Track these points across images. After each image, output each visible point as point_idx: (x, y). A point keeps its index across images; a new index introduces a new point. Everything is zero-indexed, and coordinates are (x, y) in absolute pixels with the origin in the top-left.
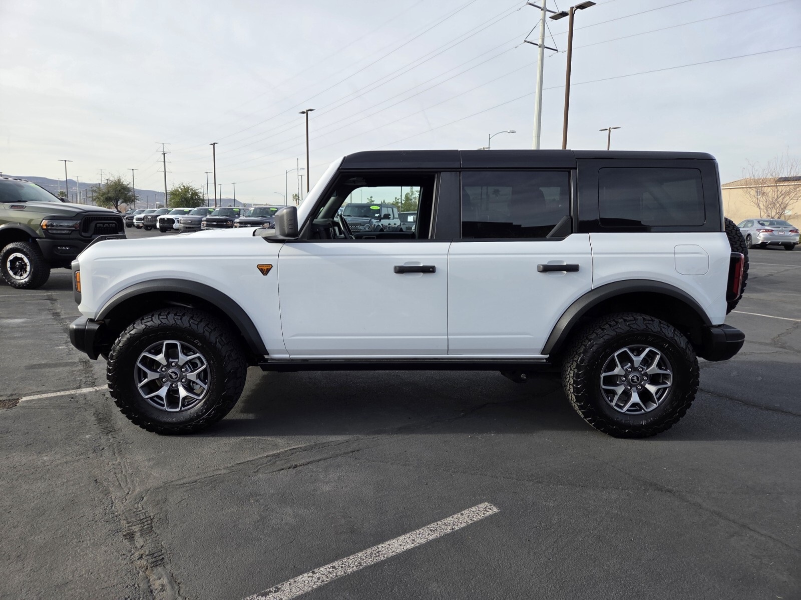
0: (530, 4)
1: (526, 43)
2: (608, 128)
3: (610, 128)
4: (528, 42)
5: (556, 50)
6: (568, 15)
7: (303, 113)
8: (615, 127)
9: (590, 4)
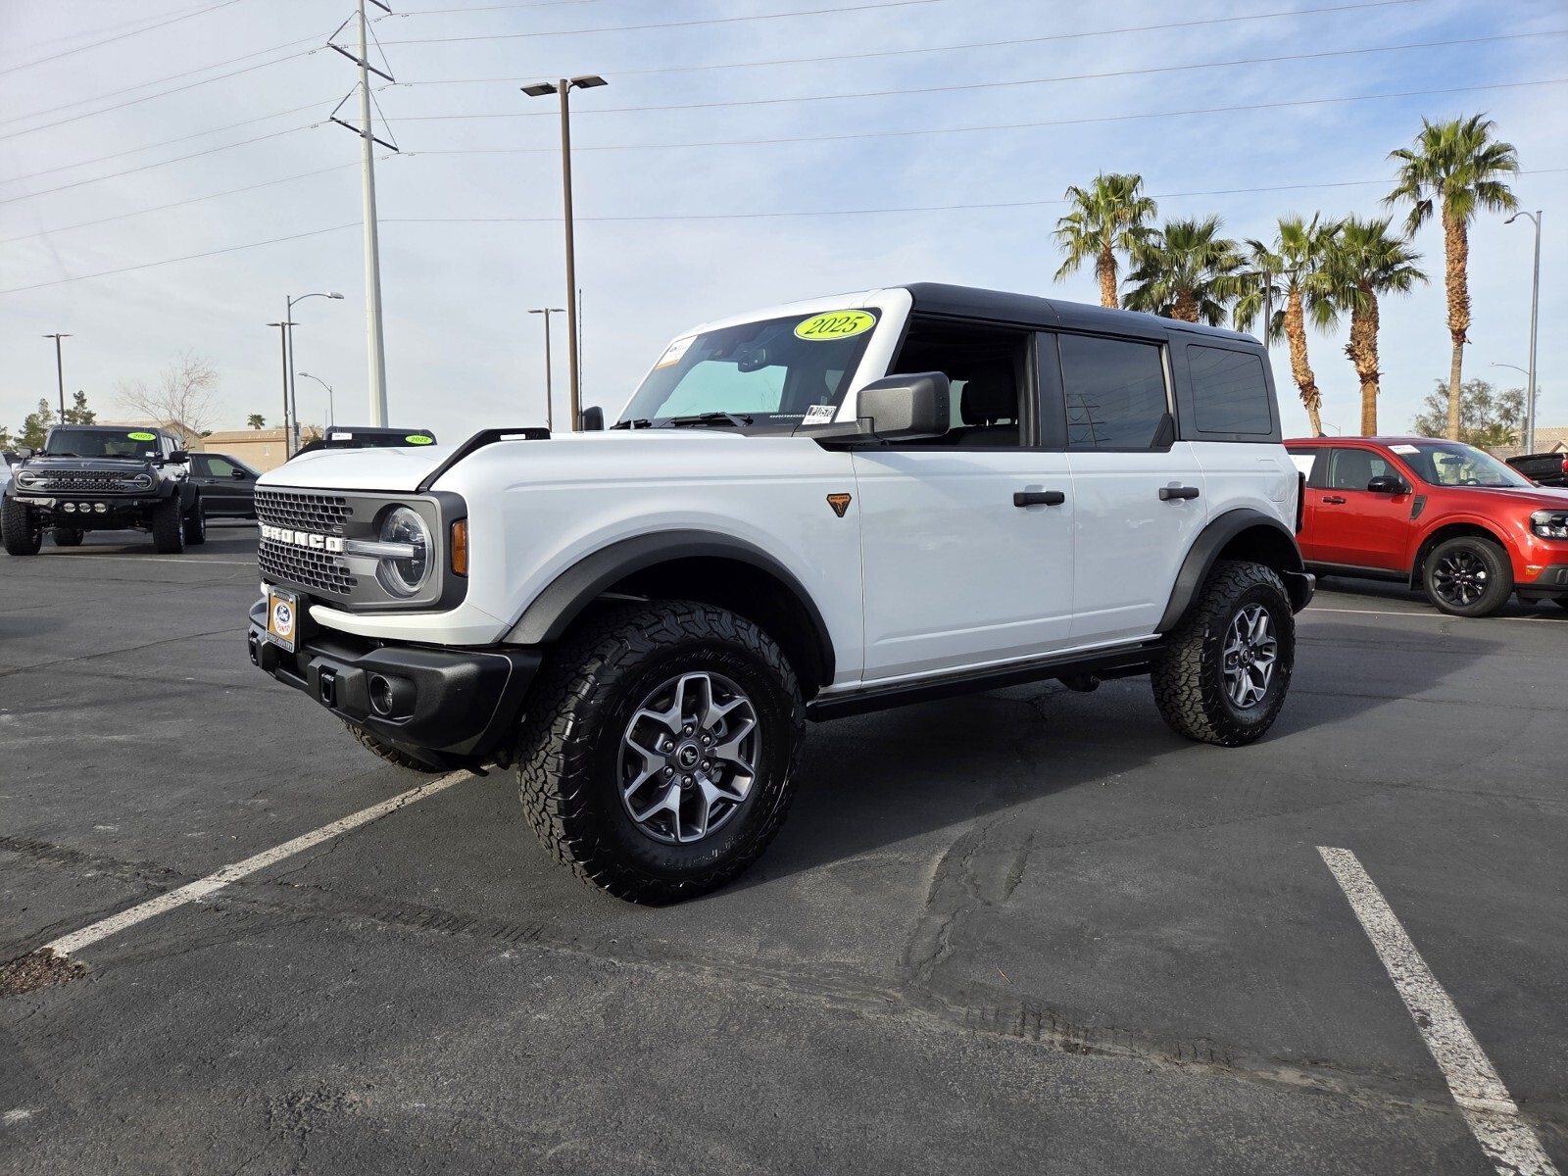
0: (335, 48)
1: (334, 122)
2: (543, 309)
3: (547, 310)
4: (339, 122)
5: (396, 149)
6: (556, 92)
8: (556, 308)
9: (598, 82)
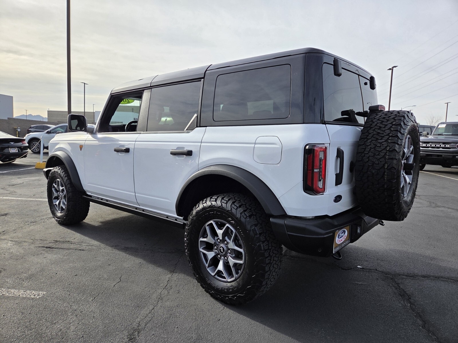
7: (390, 69)
